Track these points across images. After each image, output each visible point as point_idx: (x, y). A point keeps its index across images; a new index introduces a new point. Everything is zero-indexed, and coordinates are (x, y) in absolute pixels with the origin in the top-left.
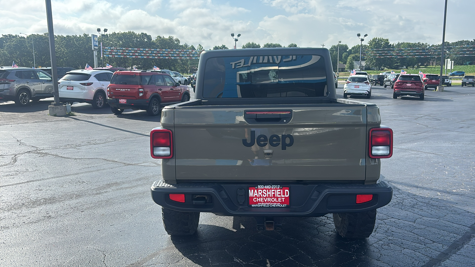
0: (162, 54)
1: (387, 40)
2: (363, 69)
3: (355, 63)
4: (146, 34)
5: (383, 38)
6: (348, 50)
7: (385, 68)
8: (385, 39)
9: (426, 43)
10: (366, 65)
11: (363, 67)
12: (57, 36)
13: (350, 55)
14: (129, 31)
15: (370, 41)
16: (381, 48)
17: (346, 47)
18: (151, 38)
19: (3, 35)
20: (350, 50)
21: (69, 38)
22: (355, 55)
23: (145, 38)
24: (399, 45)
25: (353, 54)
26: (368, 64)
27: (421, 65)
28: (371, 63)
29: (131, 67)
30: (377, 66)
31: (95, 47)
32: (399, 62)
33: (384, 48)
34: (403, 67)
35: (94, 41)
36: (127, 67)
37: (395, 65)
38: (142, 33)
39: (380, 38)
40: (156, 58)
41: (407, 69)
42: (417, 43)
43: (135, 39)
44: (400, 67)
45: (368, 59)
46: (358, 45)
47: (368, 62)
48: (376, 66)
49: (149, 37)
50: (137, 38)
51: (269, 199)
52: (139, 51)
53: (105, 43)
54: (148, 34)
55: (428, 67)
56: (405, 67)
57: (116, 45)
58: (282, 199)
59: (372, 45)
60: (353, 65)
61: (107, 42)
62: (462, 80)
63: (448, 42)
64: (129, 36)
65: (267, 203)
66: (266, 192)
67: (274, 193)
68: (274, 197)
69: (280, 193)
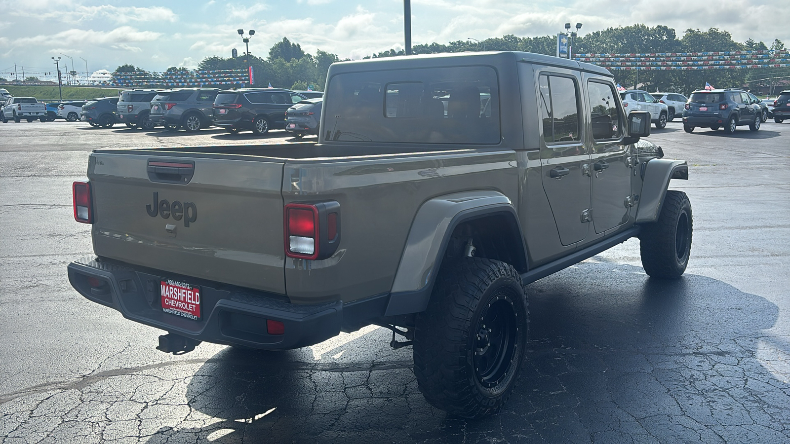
0: (676, 61)
4: (665, 28)
12: (522, 39)
14: (636, 24)
18: (675, 33)
19: (450, 42)
21: (536, 41)
23: (663, 35)
29: (633, 87)
31: (562, 55)
35: (561, 44)
36: (627, 86)
38: (658, 26)
40: (664, 68)
43: (646, 37)
49: (671, 33)
50: (649, 35)
51: (180, 304)
52: (633, 59)
53: (594, 46)
54: (669, 28)
57: (612, 48)
58: (192, 307)
61: (596, 45)
64: (634, 32)
65: (178, 310)
66: (177, 292)
67: (184, 295)
68: (185, 301)
69: (190, 297)
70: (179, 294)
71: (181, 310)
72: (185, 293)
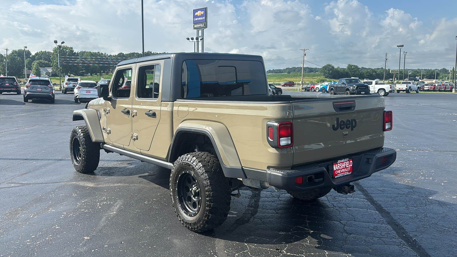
1: (72, 48)
2: (50, 76)
3: (41, 69)
5: (68, 46)
6: (31, 56)
7: (72, 75)
8: (70, 47)
9: (105, 53)
10: (53, 72)
11: (50, 73)
13: (34, 61)
15: (54, 48)
16: (67, 55)
17: (28, 53)
20: (34, 56)
22: (40, 61)
24: (83, 53)
25: (37, 60)
26: (54, 70)
27: (103, 73)
28: (57, 69)
30: (64, 73)
32: (84, 70)
33: (69, 55)
34: (88, 74)
37: (81, 71)
39: (64, 46)
41: (92, 75)
42: (97, 52)
44: (85, 74)
45: (54, 66)
46: (41, 51)
47: (54, 69)
48: (62, 73)
51: (343, 170)
55: (109, 74)
56: (89, 74)
58: (349, 168)
59: (57, 52)
60: (40, 71)
62: (149, 86)
63: (123, 53)
65: (342, 174)
66: (342, 165)
67: (345, 165)
68: (346, 168)
69: (348, 164)
70: (343, 165)
71: (343, 173)
72: (345, 164)
